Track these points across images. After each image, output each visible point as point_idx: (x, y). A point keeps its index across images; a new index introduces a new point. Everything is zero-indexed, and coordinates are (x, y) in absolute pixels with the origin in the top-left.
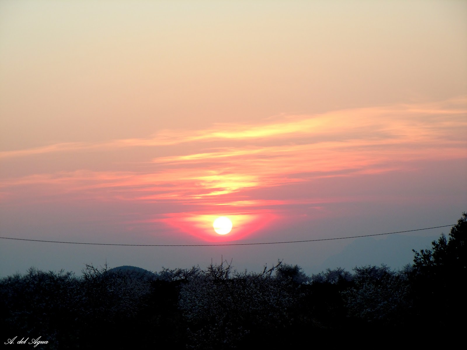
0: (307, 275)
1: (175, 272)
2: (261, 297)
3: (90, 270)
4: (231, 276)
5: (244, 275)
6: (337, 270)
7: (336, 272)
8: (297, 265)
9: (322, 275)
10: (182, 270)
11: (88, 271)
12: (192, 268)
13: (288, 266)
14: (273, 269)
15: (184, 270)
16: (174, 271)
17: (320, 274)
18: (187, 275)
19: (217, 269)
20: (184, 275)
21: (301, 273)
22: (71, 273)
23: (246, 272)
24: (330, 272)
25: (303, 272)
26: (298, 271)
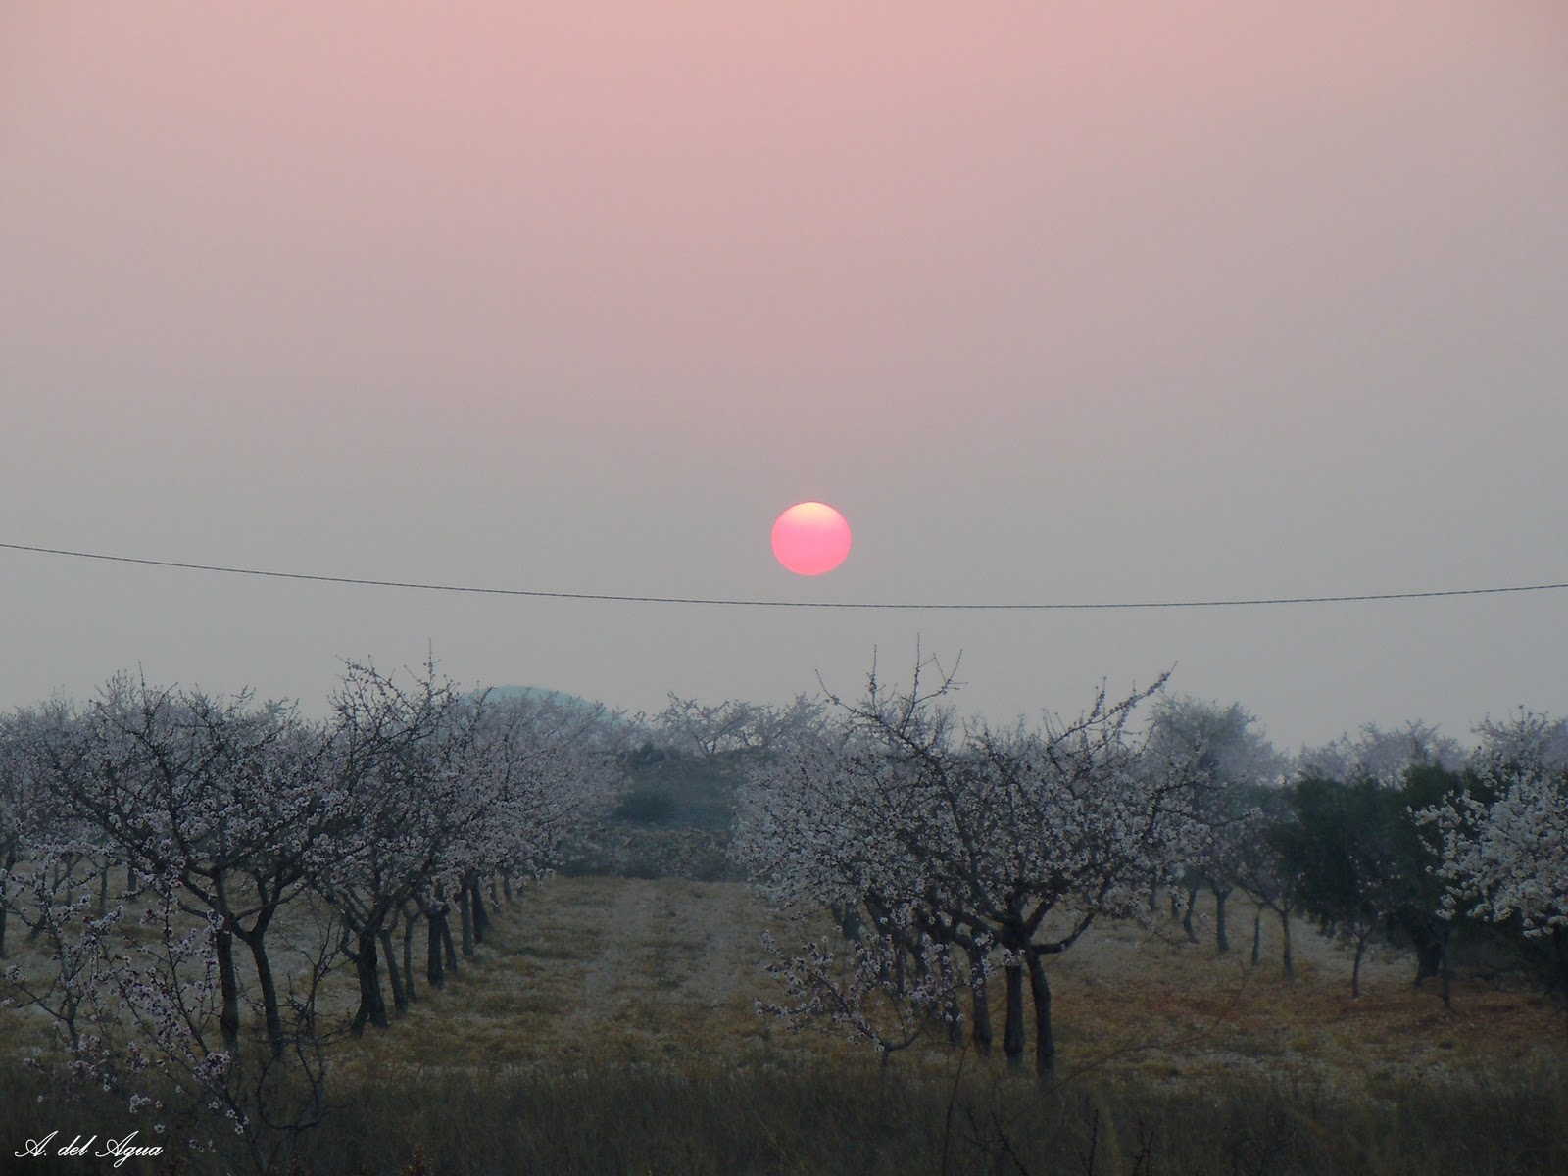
0: (1278, 748)
1: (722, 714)
2: (1079, 819)
3: (362, 684)
4: (956, 741)
5: (1014, 738)
6: (1405, 730)
7: (1403, 738)
8: (1236, 705)
9: (1340, 750)
10: (751, 709)
11: (353, 687)
12: (792, 703)
13: (1201, 704)
14: (1131, 702)
15: (759, 709)
16: (716, 710)
17: (1332, 744)
18: (770, 729)
19: (898, 709)
20: (760, 730)
21: (1254, 738)
22: (283, 705)
23: (1021, 725)
24: (1377, 737)
25: (1263, 735)
26: (1241, 728)
